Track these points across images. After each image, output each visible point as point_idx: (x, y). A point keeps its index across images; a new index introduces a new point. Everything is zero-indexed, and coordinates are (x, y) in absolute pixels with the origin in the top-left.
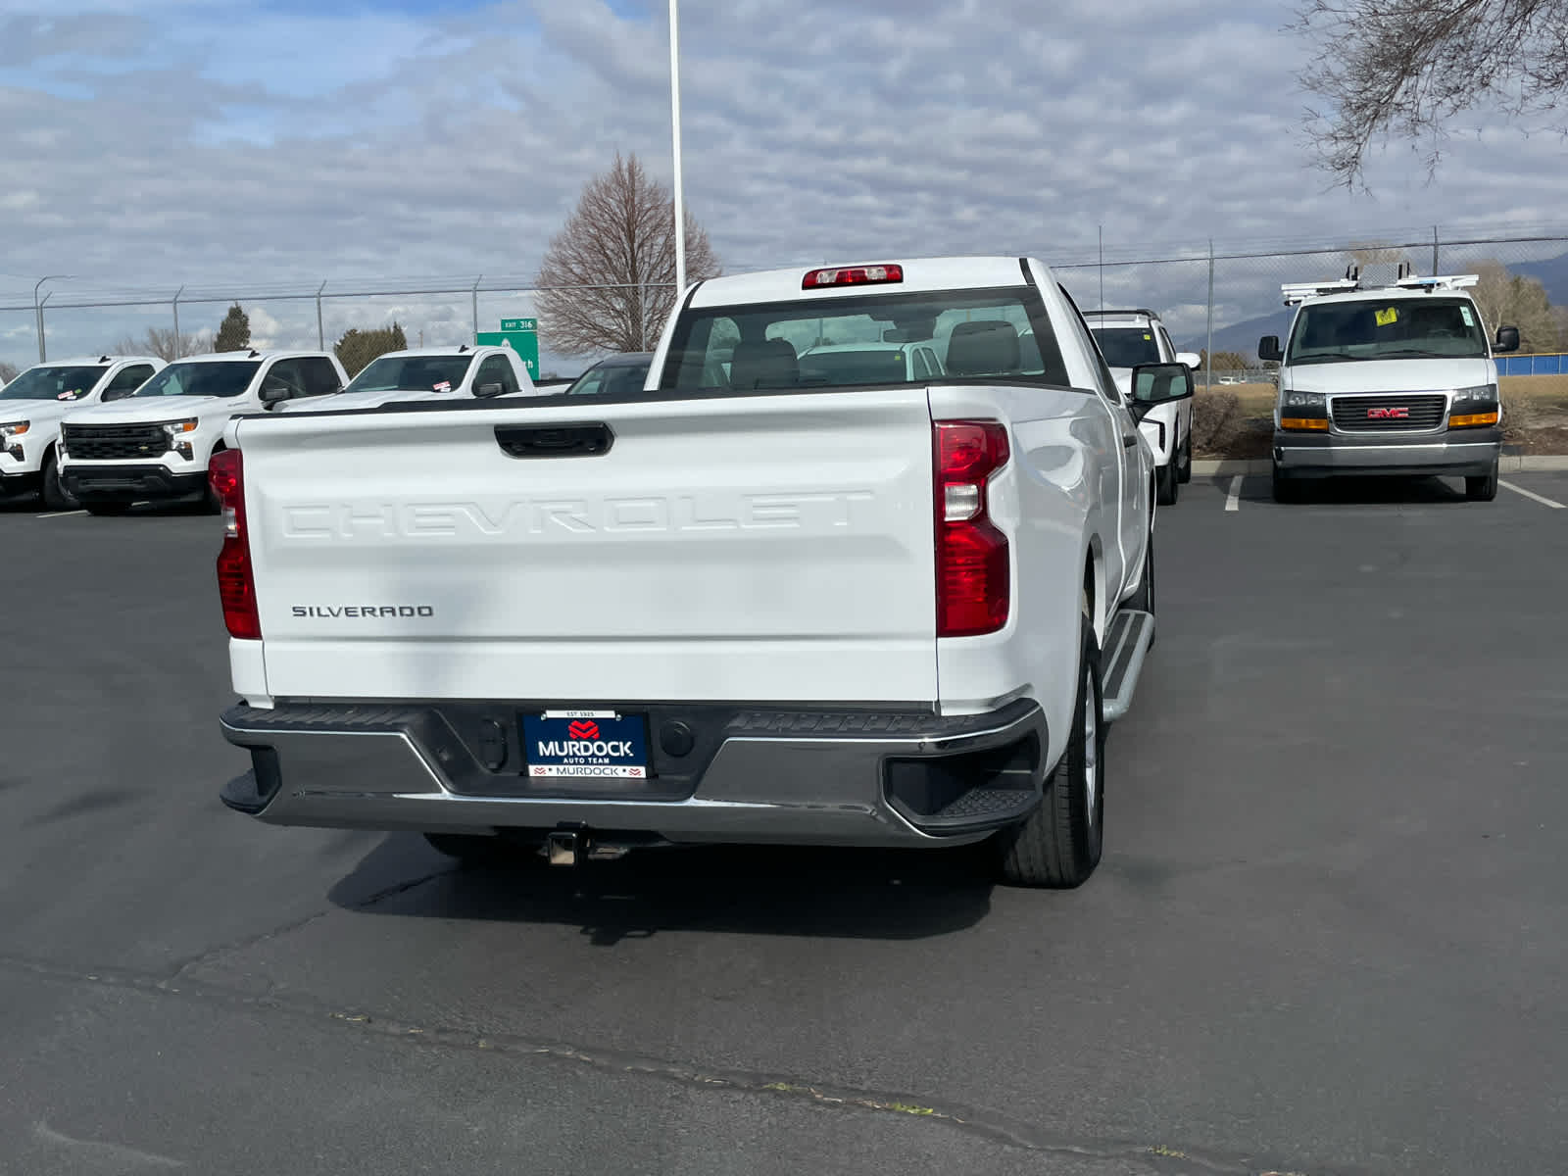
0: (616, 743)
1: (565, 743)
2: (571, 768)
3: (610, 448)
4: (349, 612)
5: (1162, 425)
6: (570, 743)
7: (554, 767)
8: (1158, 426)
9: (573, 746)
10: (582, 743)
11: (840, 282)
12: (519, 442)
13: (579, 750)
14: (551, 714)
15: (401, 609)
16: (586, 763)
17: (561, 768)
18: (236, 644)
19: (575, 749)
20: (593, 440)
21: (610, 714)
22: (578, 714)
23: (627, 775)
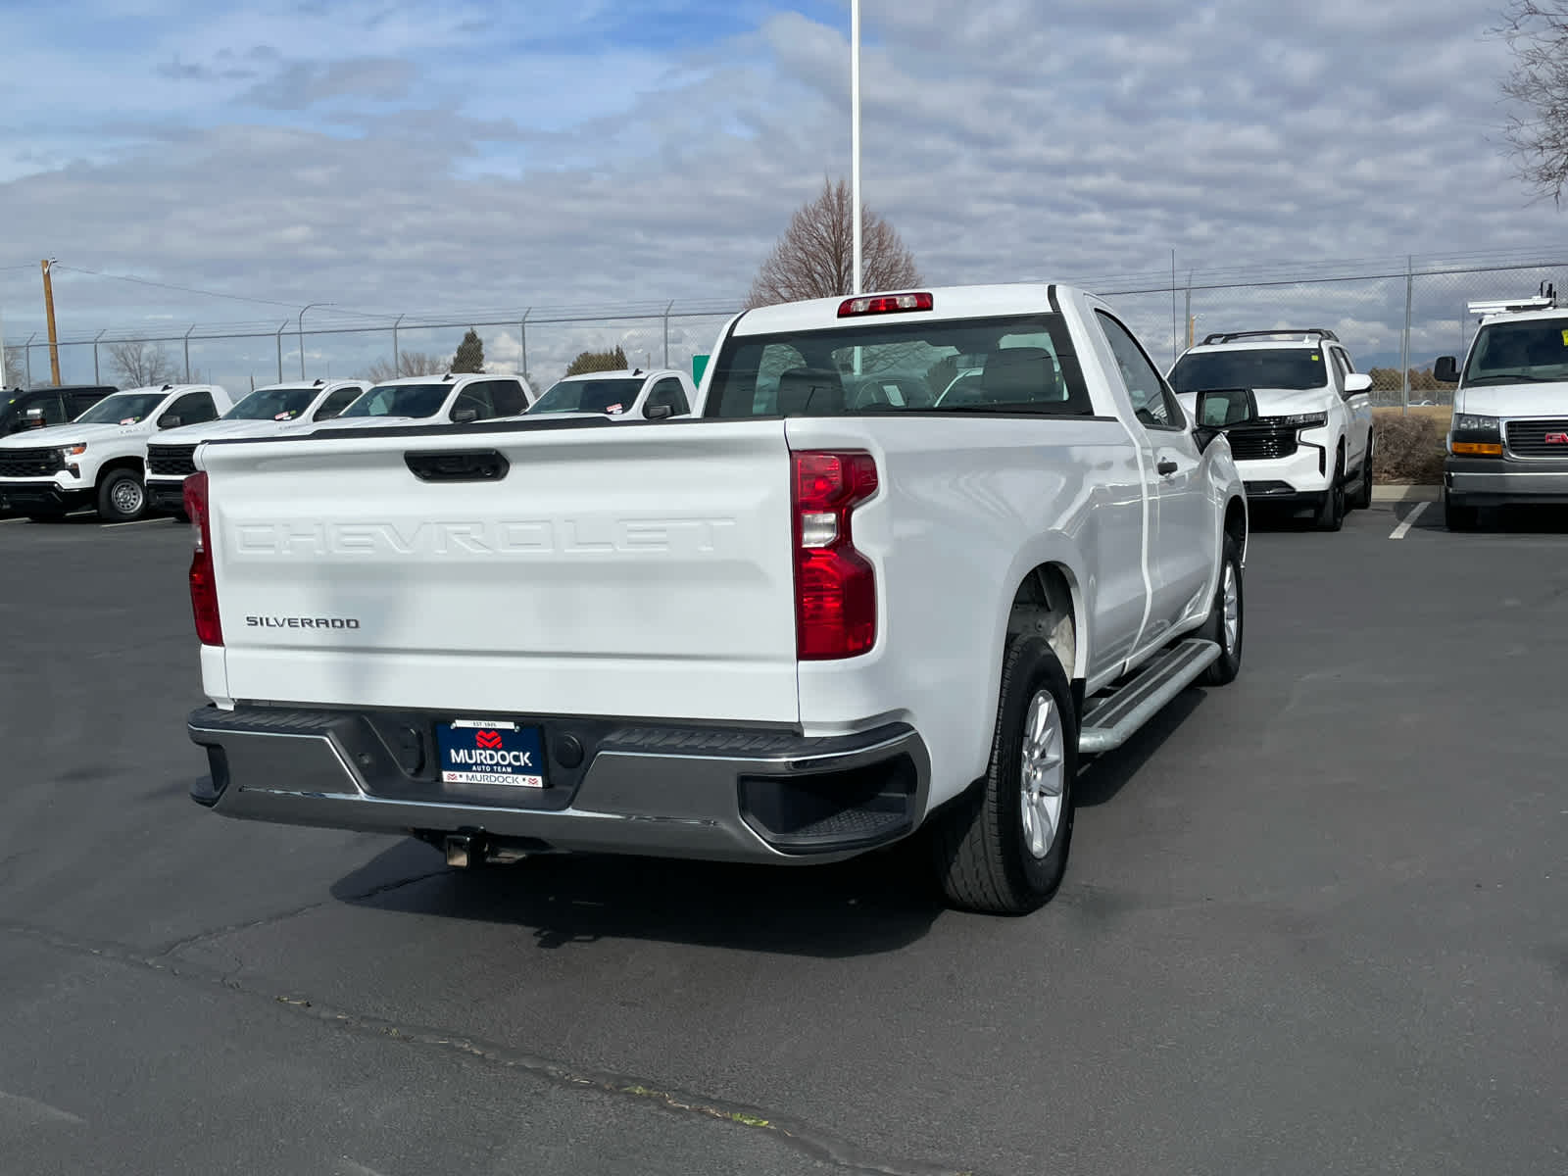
0: (517, 753)
1: (473, 751)
2: (478, 775)
3: (505, 474)
4: (291, 623)
5: (1322, 449)
6: (478, 752)
7: (464, 774)
8: (1318, 449)
9: (481, 754)
10: (488, 752)
11: (873, 310)
12: (430, 467)
13: (486, 758)
14: (460, 723)
15: (333, 621)
16: (492, 771)
17: (470, 774)
18: (206, 650)
19: (482, 757)
20: (489, 466)
21: (510, 725)
22: (483, 724)
23: (526, 784)
